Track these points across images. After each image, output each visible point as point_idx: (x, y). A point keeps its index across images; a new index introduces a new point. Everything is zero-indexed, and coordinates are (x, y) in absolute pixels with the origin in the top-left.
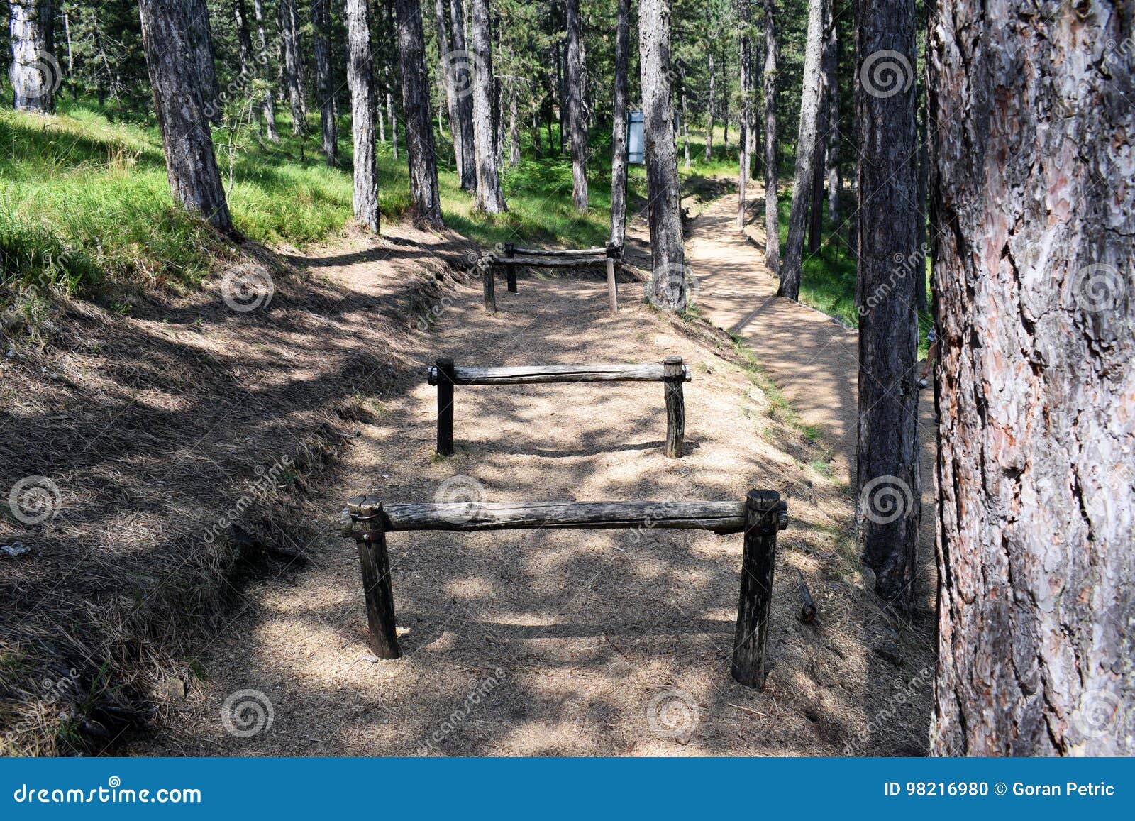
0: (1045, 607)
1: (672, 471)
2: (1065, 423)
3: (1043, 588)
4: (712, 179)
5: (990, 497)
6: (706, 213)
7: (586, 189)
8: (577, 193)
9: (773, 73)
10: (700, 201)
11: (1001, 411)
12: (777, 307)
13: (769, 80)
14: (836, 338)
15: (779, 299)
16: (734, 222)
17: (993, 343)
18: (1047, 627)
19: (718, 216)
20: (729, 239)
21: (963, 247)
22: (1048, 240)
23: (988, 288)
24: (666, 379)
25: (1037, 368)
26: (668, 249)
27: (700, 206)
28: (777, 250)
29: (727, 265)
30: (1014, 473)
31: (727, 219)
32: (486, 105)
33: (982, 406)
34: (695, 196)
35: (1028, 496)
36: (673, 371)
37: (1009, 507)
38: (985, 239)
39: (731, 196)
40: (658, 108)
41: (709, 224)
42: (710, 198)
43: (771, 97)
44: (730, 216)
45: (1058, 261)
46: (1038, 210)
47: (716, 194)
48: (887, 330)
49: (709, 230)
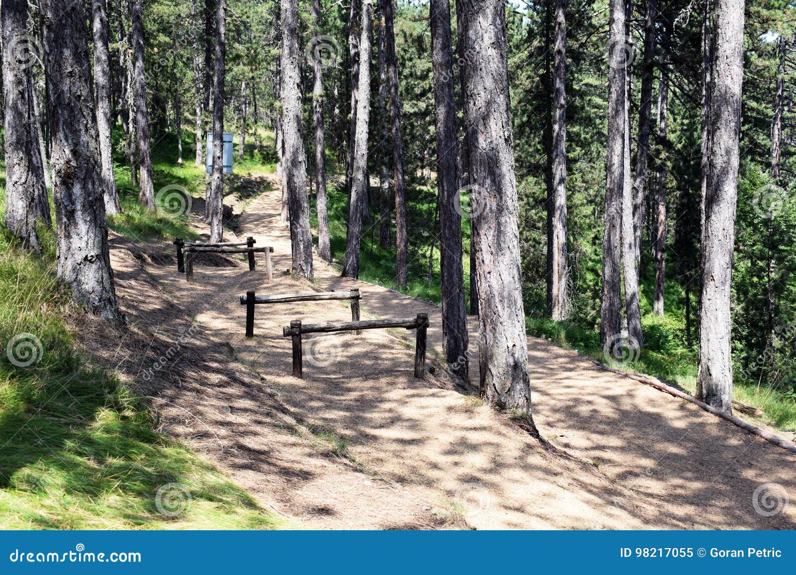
0: (496, 296)
1: (356, 339)
2: (497, 264)
3: (496, 294)
4: (247, 176)
5: (486, 278)
6: (249, 210)
7: (153, 190)
8: (144, 194)
9: (321, 96)
10: (241, 198)
11: (486, 262)
12: (343, 284)
13: (318, 101)
14: (395, 301)
15: (344, 279)
16: (278, 218)
17: (484, 250)
18: (497, 300)
19: (261, 213)
20: (278, 233)
21: (478, 234)
22: (492, 232)
23: (483, 240)
24: (352, 298)
25: (492, 254)
26: (303, 240)
27: (242, 203)
28: (328, 242)
29: (285, 256)
30: (489, 273)
31: (270, 216)
32: (106, 128)
33: (483, 261)
34: (235, 194)
35: (492, 277)
36: (354, 294)
37: (489, 280)
38: (482, 232)
39: (267, 193)
40: (295, 154)
41: (256, 220)
42: (248, 196)
43: (319, 115)
44: (272, 212)
45: (494, 236)
46: (490, 227)
47: (254, 192)
48: (452, 267)
49: (257, 225)
